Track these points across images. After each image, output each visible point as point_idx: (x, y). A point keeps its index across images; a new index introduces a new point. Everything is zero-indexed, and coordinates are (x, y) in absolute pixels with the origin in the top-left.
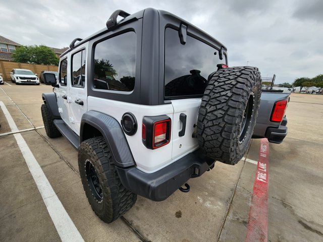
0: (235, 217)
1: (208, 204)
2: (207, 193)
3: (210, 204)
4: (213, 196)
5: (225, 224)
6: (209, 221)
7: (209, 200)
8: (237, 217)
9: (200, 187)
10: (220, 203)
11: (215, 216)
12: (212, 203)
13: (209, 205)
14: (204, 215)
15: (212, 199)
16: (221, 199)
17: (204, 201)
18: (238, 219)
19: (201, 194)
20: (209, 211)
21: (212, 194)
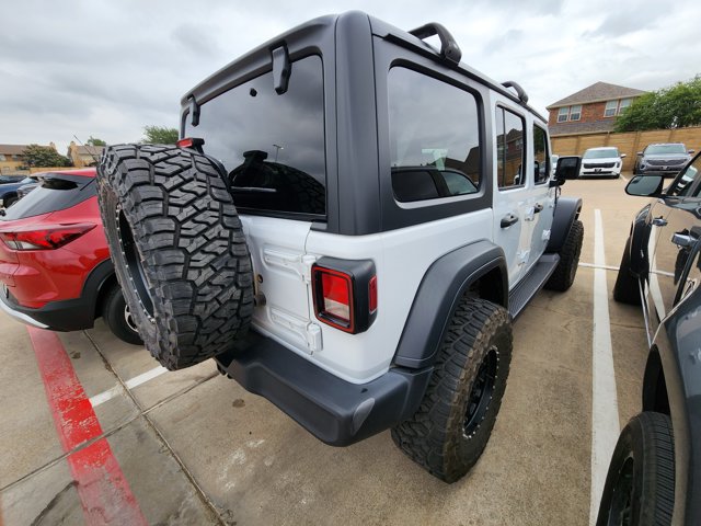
0: (184, 511)
1: (238, 455)
2: (268, 463)
3: (238, 460)
4: (256, 478)
5: (185, 478)
6: (206, 447)
7: (247, 462)
8: (181, 516)
9: (291, 452)
10: (231, 485)
11: (209, 461)
12: (237, 467)
13: (235, 457)
14: (219, 442)
15: (250, 471)
16: (240, 494)
17: (249, 451)
18: (177, 515)
19: (271, 449)
20: (224, 453)
21: (262, 478)
